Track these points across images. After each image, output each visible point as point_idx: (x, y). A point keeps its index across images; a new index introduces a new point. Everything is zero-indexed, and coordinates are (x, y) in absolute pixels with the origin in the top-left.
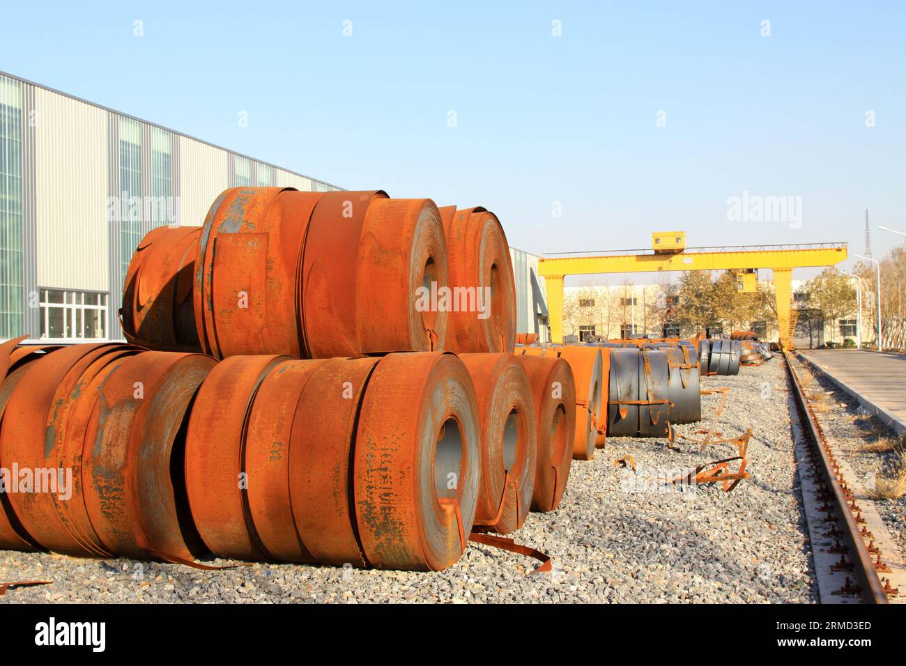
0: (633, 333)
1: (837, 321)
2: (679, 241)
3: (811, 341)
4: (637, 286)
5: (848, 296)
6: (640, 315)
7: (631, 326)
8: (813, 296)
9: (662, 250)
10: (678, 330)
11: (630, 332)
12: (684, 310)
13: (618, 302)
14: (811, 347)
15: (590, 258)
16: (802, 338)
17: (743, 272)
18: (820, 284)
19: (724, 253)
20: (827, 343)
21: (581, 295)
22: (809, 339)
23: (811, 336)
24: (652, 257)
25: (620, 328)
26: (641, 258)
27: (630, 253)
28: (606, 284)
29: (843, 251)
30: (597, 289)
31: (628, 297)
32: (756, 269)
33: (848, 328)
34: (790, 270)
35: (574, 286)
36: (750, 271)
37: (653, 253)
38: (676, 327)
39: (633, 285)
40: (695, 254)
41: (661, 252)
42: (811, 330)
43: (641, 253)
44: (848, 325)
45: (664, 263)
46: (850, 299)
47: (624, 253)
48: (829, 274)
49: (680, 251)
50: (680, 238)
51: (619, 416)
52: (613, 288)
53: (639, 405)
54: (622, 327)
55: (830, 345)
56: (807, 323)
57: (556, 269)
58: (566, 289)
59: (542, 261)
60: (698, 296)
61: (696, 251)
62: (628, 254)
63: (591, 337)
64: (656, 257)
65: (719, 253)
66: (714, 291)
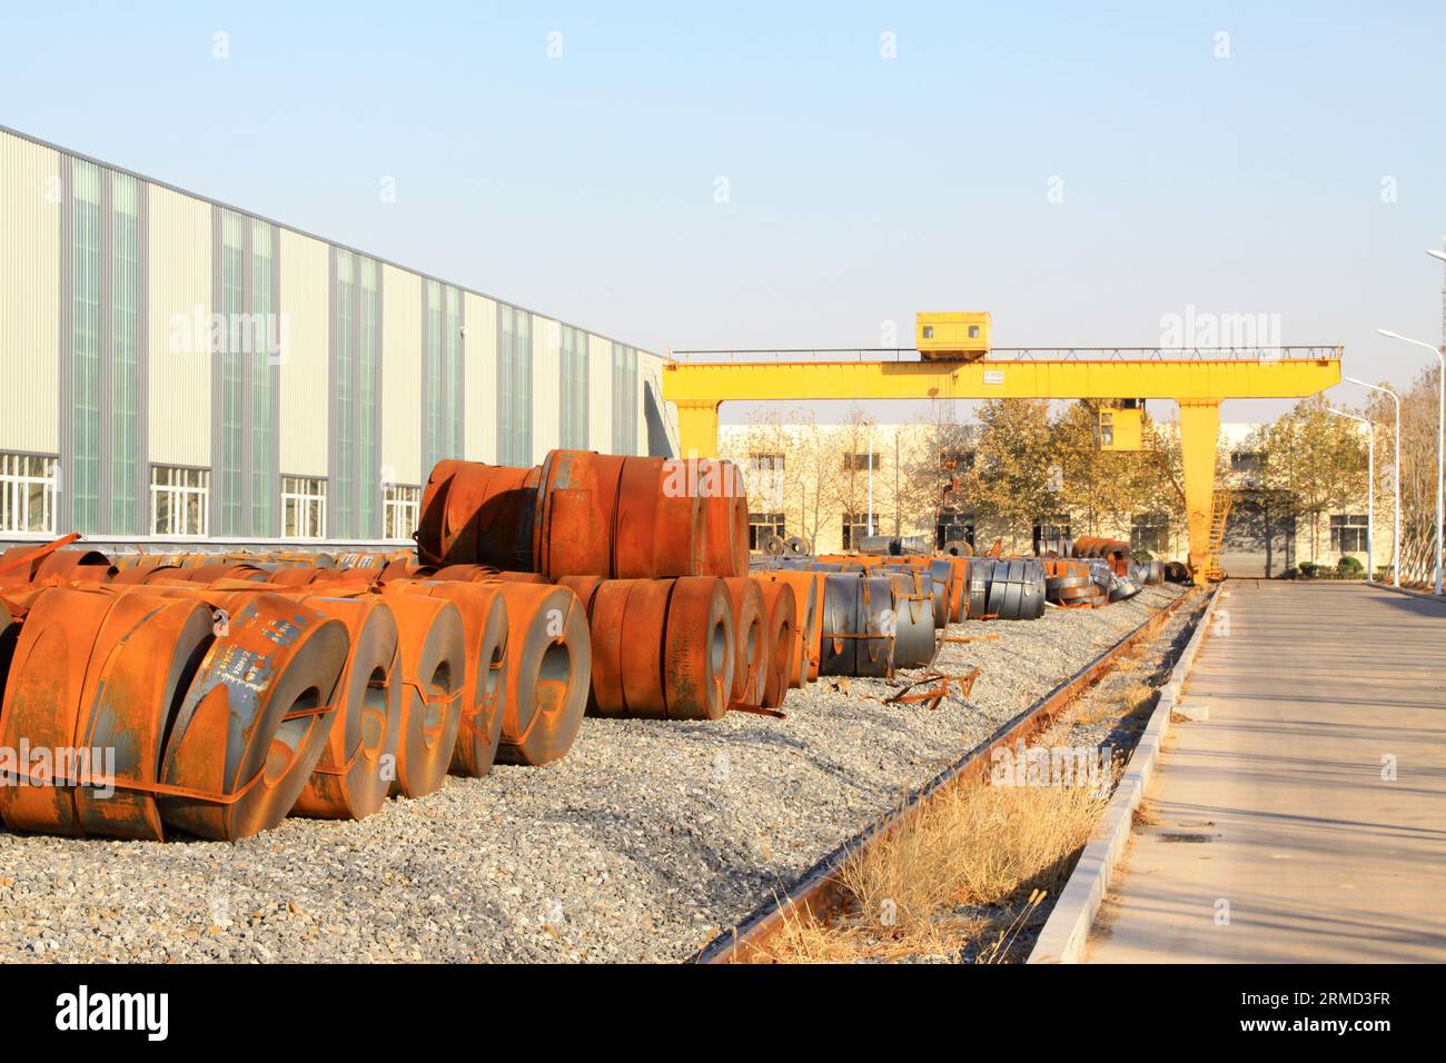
0: (871, 532)
1: (1325, 517)
2: (976, 332)
3: (1269, 559)
4: (881, 427)
5: (1350, 460)
6: (887, 492)
7: (866, 516)
8: (1272, 461)
9: (938, 353)
10: (971, 528)
11: (864, 531)
12: (983, 485)
13: (837, 462)
14: (1268, 572)
15: (778, 365)
16: (1251, 551)
17: (1114, 405)
18: (1290, 434)
19: (1074, 363)
20: (1302, 566)
21: (755, 443)
22: (1264, 556)
23: (1269, 549)
24: (916, 366)
25: (840, 519)
26: (892, 367)
27: (867, 357)
28: (810, 420)
29: (1333, 367)
30: (788, 429)
31: (860, 451)
32: (1143, 400)
33: (1349, 534)
34: (1216, 405)
35: (741, 422)
36: (1129, 403)
37: (917, 357)
38: (968, 522)
39: (871, 423)
40: (1009, 363)
41: (934, 357)
42: (1269, 535)
43: (892, 357)
44: (1349, 526)
45: (940, 380)
46: (1353, 469)
47: (854, 357)
48: (1311, 412)
49: (977, 356)
50: (977, 328)
51: (833, 650)
52: (826, 429)
53: (856, 639)
54: (846, 517)
55: (1308, 571)
56: (1261, 518)
57: (705, 386)
58: (723, 429)
59: (672, 368)
60: (1019, 452)
61: (1011, 356)
62: (863, 360)
63: (777, 542)
64: (923, 366)
65: (1061, 363)
66: (1052, 443)
